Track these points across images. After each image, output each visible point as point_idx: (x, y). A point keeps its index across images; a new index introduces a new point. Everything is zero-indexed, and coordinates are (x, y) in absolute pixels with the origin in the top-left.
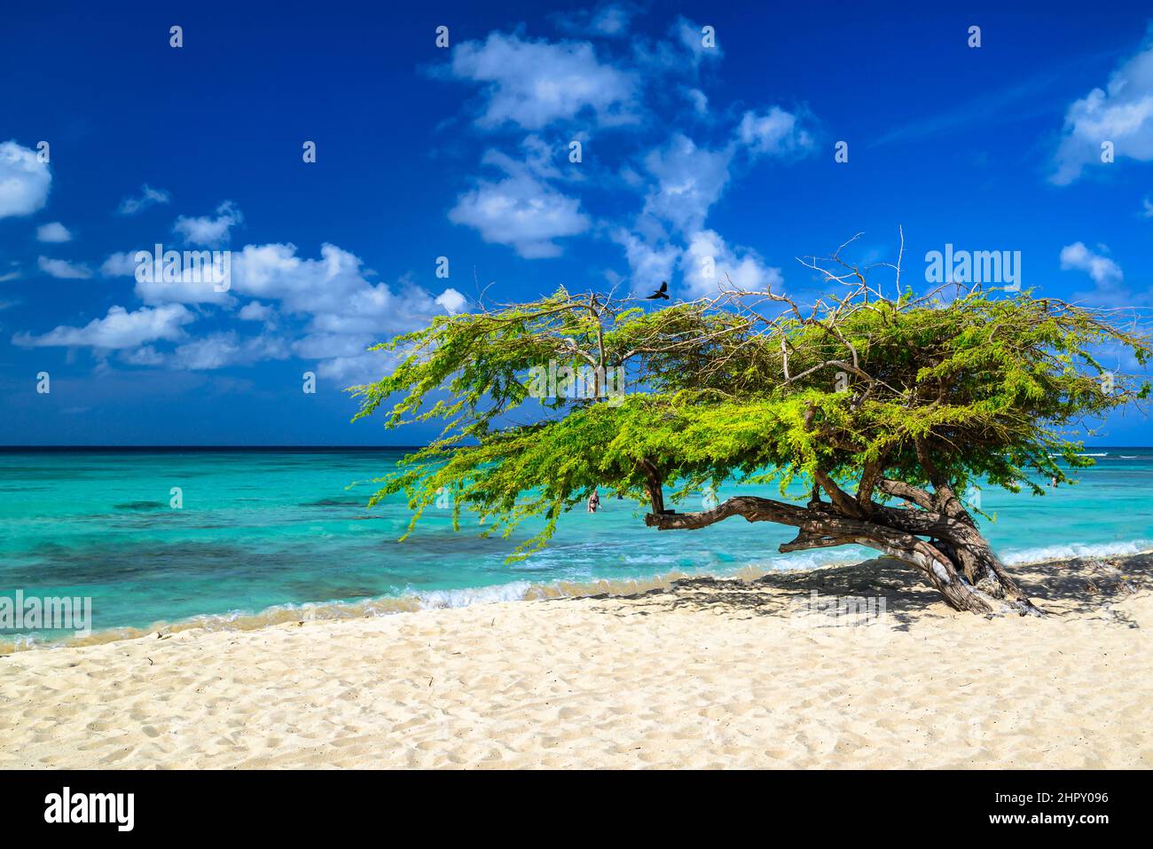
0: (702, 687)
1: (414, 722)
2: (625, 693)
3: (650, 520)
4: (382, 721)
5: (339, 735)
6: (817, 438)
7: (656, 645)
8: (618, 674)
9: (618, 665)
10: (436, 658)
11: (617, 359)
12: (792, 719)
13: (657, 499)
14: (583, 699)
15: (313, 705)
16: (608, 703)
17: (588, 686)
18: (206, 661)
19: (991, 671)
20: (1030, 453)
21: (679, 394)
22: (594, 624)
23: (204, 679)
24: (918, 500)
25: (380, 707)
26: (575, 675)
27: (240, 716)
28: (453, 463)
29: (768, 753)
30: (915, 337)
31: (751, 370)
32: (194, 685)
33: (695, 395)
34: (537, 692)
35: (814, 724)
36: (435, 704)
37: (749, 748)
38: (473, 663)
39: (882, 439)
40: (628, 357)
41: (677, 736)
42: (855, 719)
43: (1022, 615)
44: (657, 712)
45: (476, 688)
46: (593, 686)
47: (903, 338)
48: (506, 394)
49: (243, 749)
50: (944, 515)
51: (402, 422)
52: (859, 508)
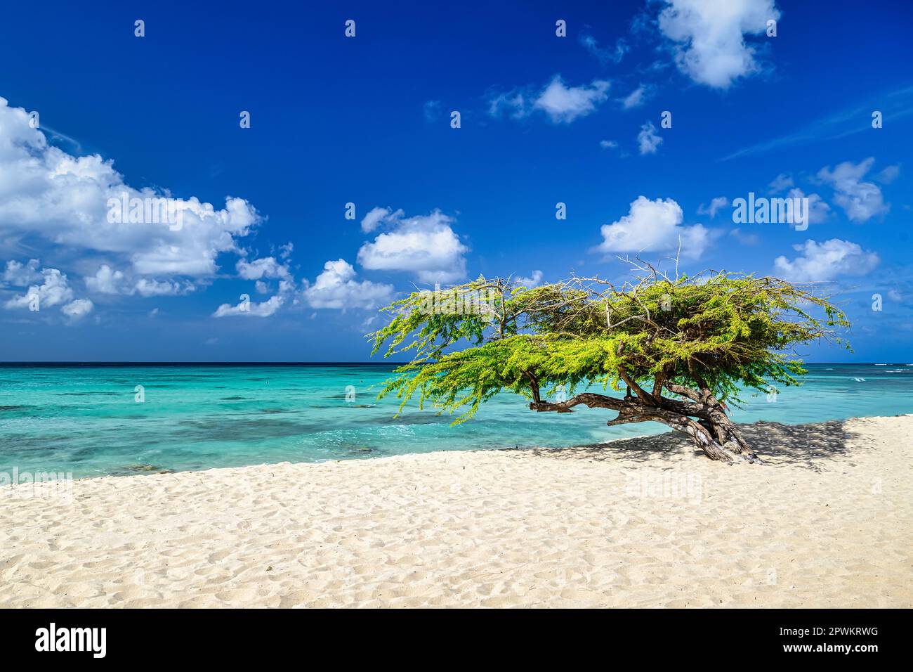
0: (559, 494)
1: (410, 505)
2: (517, 495)
3: (532, 406)
4: (393, 504)
5: (373, 509)
6: (625, 360)
7: (535, 474)
8: (513, 487)
9: (514, 483)
10: (416, 477)
11: (513, 315)
12: (606, 509)
13: (536, 394)
14: (495, 497)
15: (358, 496)
16: (509, 499)
17: (498, 492)
18: (300, 475)
19: (723, 490)
20: (767, 368)
21: (547, 335)
22: (501, 463)
23: (302, 483)
24: (691, 396)
25: (391, 498)
26: (490, 487)
27: (323, 500)
28: (422, 372)
29: (591, 524)
30: (684, 302)
31: (589, 321)
32: (297, 486)
33: (556, 336)
34: (471, 494)
35: (618, 512)
36: (419, 498)
37: (581, 521)
38: (436, 480)
39: (663, 361)
40: (519, 314)
41: (544, 515)
42: (640, 511)
43: (751, 463)
44: (534, 504)
45: (438, 491)
46: (500, 492)
47: (677, 303)
48: (451, 335)
49: (329, 514)
50: (706, 405)
51: (394, 352)
52: (654, 400)
